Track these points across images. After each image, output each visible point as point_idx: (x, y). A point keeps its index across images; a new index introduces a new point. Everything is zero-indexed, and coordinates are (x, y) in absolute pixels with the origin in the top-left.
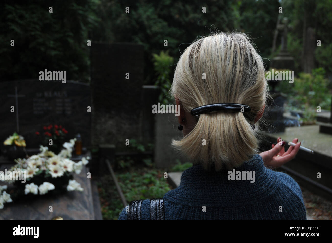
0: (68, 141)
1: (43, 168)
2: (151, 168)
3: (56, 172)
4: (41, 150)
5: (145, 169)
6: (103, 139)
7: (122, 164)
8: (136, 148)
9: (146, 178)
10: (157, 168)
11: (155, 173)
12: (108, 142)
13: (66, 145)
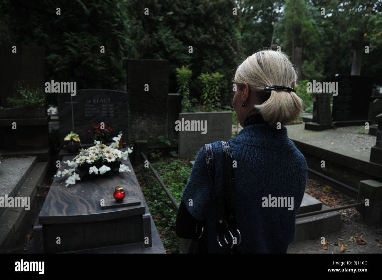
0: (117, 136)
1: (100, 156)
2: (176, 158)
3: (110, 158)
4: (95, 143)
5: (172, 159)
6: (137, 136)
7: (153, 155)
8: (164, 142)
9: (174, 165)
10: (181, 158)
11: (180, 161)
12: (141, 138)
13: (115, 139)
